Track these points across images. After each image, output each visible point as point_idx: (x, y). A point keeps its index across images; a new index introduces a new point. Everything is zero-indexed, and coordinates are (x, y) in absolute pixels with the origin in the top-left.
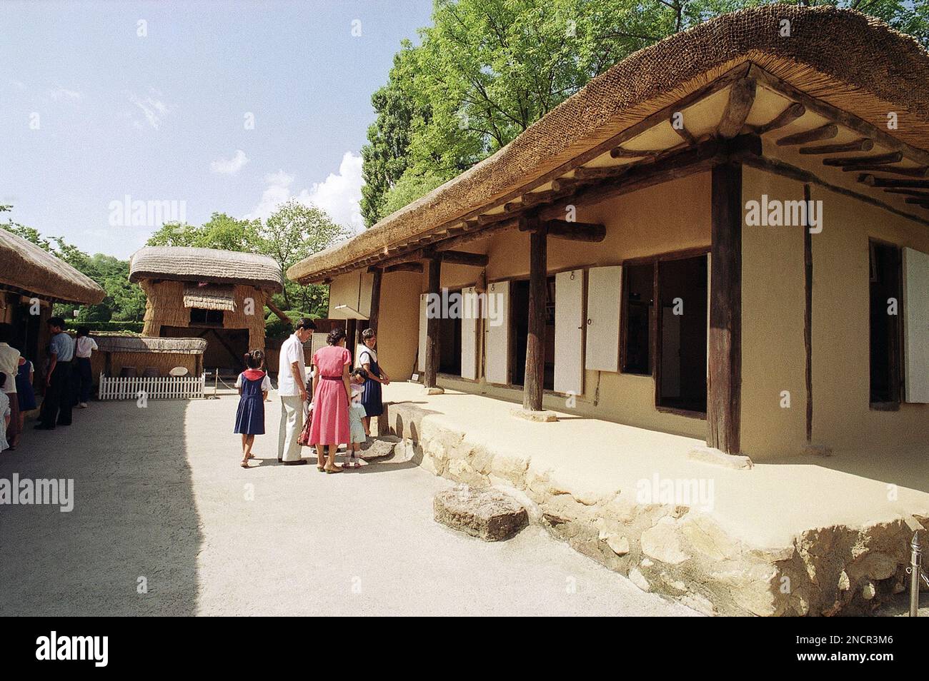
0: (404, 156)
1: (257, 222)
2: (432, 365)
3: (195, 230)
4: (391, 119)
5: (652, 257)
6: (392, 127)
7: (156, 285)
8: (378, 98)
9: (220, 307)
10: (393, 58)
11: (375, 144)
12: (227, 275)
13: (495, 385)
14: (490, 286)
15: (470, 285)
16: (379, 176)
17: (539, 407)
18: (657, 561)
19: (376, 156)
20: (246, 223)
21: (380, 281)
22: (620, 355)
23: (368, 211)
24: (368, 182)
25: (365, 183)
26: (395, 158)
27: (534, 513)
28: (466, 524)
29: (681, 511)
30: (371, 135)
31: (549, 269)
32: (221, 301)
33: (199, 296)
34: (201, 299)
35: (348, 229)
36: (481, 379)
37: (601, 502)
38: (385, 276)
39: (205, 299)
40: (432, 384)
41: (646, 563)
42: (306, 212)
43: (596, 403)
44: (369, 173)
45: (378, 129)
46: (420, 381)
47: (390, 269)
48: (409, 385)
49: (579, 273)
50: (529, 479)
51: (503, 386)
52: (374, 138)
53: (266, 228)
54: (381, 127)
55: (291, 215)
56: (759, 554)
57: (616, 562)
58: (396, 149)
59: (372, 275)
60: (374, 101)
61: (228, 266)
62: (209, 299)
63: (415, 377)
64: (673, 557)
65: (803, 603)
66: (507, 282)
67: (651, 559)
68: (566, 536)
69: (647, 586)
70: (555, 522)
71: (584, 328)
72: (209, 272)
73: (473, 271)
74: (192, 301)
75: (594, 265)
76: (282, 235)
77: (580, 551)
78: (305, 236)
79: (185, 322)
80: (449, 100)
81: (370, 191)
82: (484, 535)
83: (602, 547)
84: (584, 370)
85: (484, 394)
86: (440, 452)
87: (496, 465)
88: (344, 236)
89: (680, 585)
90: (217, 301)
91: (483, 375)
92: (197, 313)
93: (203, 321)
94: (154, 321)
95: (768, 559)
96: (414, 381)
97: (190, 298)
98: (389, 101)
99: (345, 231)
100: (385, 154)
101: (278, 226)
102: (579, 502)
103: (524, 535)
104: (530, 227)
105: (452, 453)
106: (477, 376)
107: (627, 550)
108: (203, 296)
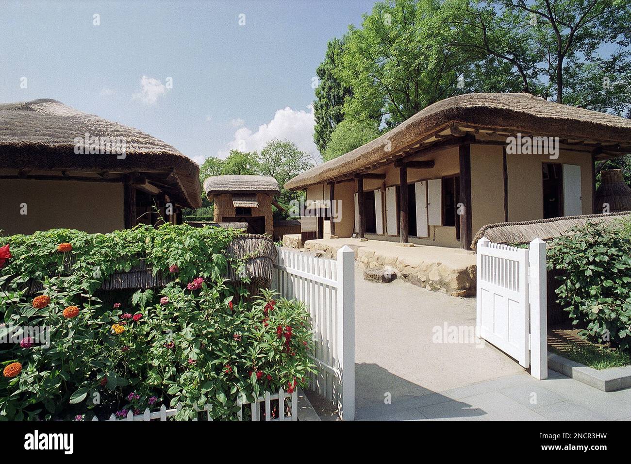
0: (339, 106)
1: (255, 153)
2: (362, 228)
3: (222, 161)
4: (329, 83)
5: (453, 175)
6: (330, 88)
7: (219, 196)
8: (320, 71)
9: (251, 206)
10: (327, 45)
11: (320, 99)
12: (253, 189)
13: (393, 236)
14: (387, 189)
15: (378, 189)
16: (325, 119)
17: (407, 241)
18: (433, 281)
19: (322, 107)
20: (249, 154)
21: (334, 189)
22: (442, 218)
23: (319, 141)
24: (318, 123)
25: (316, 124)
26: (333, 107)
27: (399, 275)
28: (375, 278)
29: (439, 264)
30: (318, 94)
31: (409, 181)
32: (251, 203)
33: (240, 201)
34: (241, 202)
35: (309, 154)
36: (386, 234)
37: (419, 266)
38: (336, 185)
39: (243, 202)
40: (362, 237)
41: (430, 282)
42: (283, 145)
43: (434, 240)
44: (319, 117)
45: (321, 89)
46: (357, 237)
47: (339, 182)
48: (351, 239)
49: (424, 182)
50: (398, 263)
51: (396, 236)
52: (320, 95)
53: (262, 157)
54: (323, 89)
55: (274, 148)
56: (454, 271)
57: (423, 285)
58: (333, 101)
59: (329, 186)
60: (318, 73)
61: (252, 184)
62: (245, 202)
63: (354, 235)
64: (437, 278)
65: (467, 284)
66: (394, 187)
67: (432, 281)
68: (409, 281)
69: (430, 289)
70: (406, 276)
71: (427, 207)
72: (244, 188)
73: (380, 182)
74: (237, 204)
75: (430, 179)
76: (270, 160)
77: (413, 284)
78: (284, 160)
79: (233, 215)
80: (363, 87)
81: (319, 129)
82: (381, 281)
83: (419, 280)
84: (429, 227)
85: (387, 240)
86: (366, 261)
87: (387, 261)
88: (306, 158)
89: (438, 287)
90: (249, 202)
91: (387, 232)
92: (239, 210)
93: (242, 214)
94: (219, 215)
95: (457, 272)
96: (354, 238)
97: (236, 202)
98: (327, 72)
99: (306, 155)
100: (327, 104)
101: (267, 155)
102: (412, 267)
103: (395, 281)
104: (398, 166)
105: (371, 260)
106: (384, 233)
107: (425, 280)
108: (242, 200)
